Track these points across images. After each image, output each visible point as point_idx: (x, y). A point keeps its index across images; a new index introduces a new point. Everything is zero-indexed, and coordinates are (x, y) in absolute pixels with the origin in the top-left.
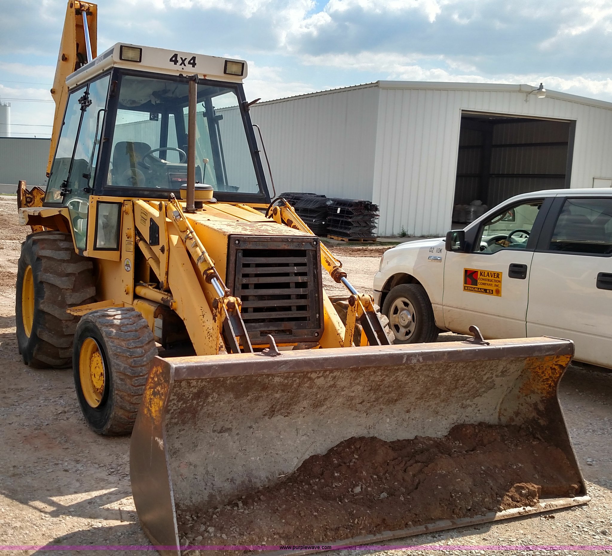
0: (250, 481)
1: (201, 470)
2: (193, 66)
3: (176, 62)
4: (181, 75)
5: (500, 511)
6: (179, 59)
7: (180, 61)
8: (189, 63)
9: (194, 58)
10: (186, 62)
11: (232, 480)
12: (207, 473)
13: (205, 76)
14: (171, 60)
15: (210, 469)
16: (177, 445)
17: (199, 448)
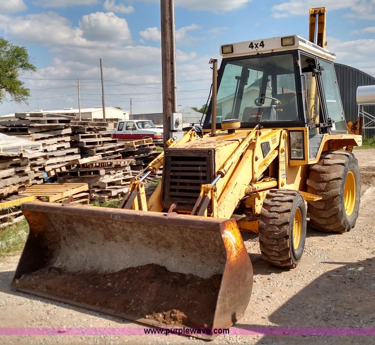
0: (98, 270)
1: (84, 259)
2: (263, 47)
3: (252, 47)
4: (258, 54)
5: (145, 318)
6: (254, 45)
7: (255, 46)
8: (260, 46)
9: (262, 42)
10: (258, 46)
11: (92, 267)
12: (86, 261)
13: (272, 50)
14: (250, 47)
15: (88, 259)
16: (77, 245)
17: (85, 249)
